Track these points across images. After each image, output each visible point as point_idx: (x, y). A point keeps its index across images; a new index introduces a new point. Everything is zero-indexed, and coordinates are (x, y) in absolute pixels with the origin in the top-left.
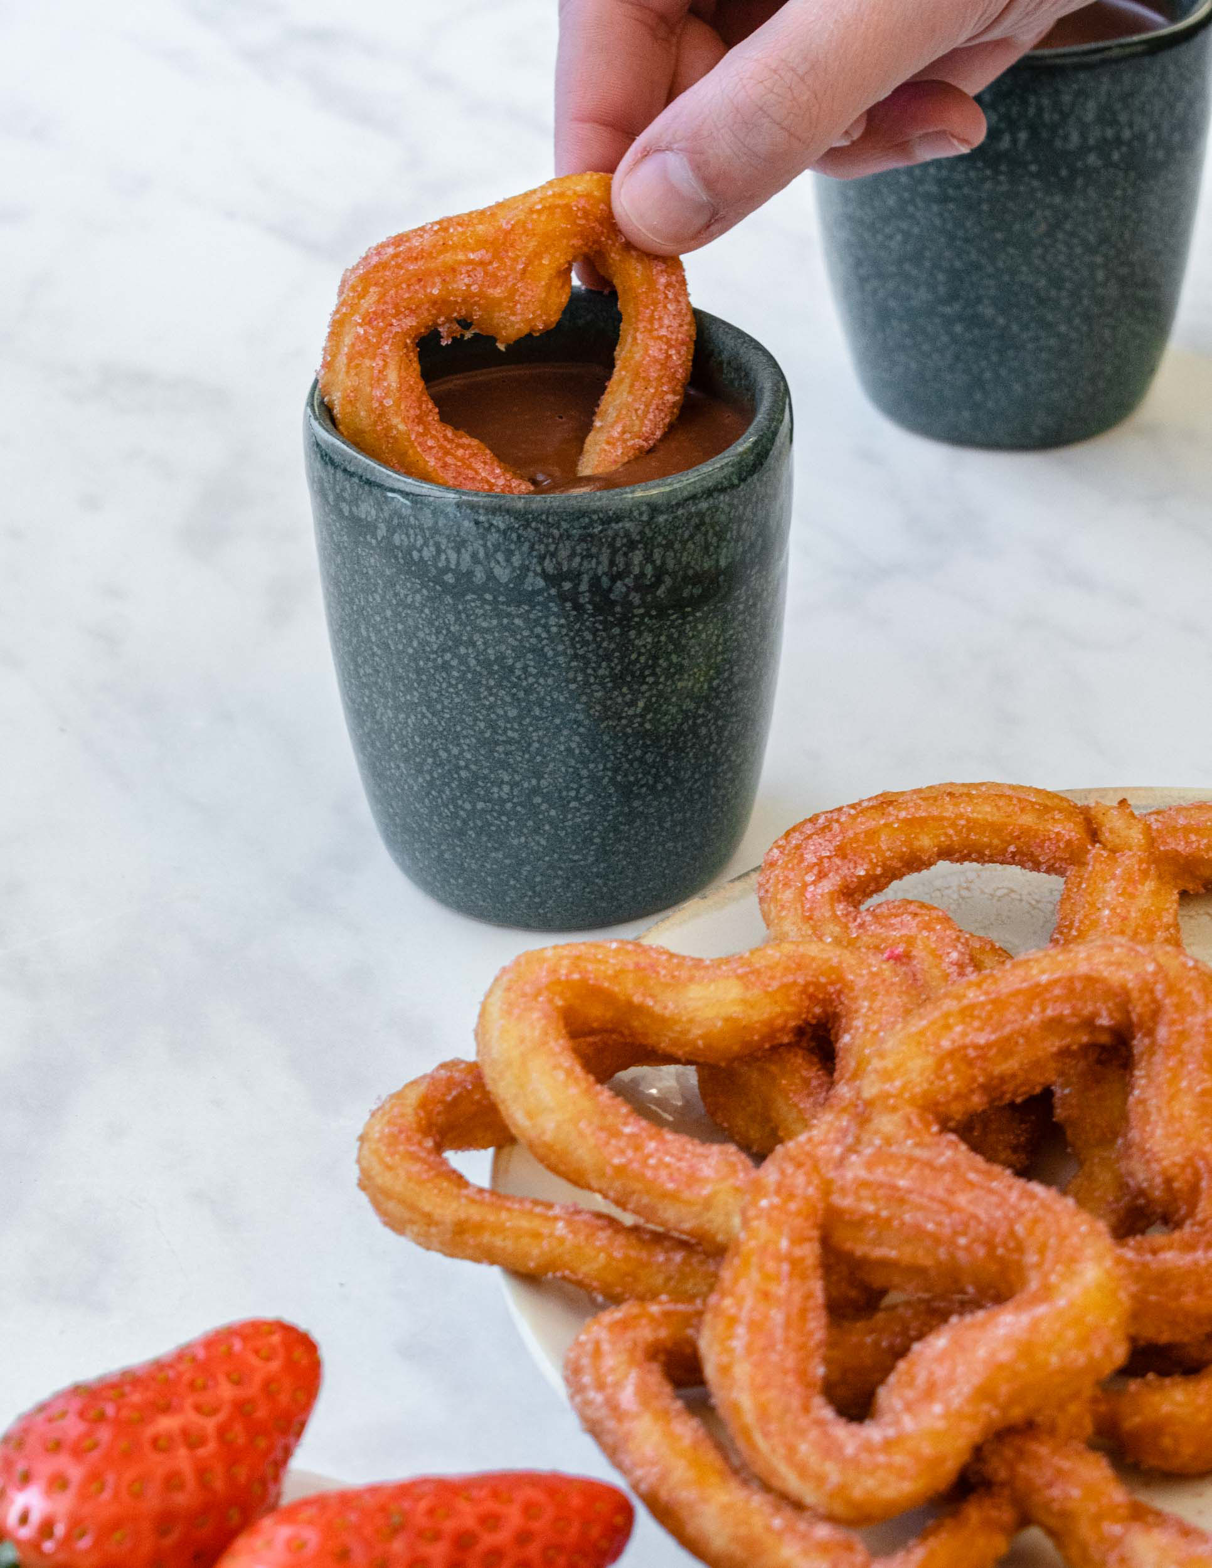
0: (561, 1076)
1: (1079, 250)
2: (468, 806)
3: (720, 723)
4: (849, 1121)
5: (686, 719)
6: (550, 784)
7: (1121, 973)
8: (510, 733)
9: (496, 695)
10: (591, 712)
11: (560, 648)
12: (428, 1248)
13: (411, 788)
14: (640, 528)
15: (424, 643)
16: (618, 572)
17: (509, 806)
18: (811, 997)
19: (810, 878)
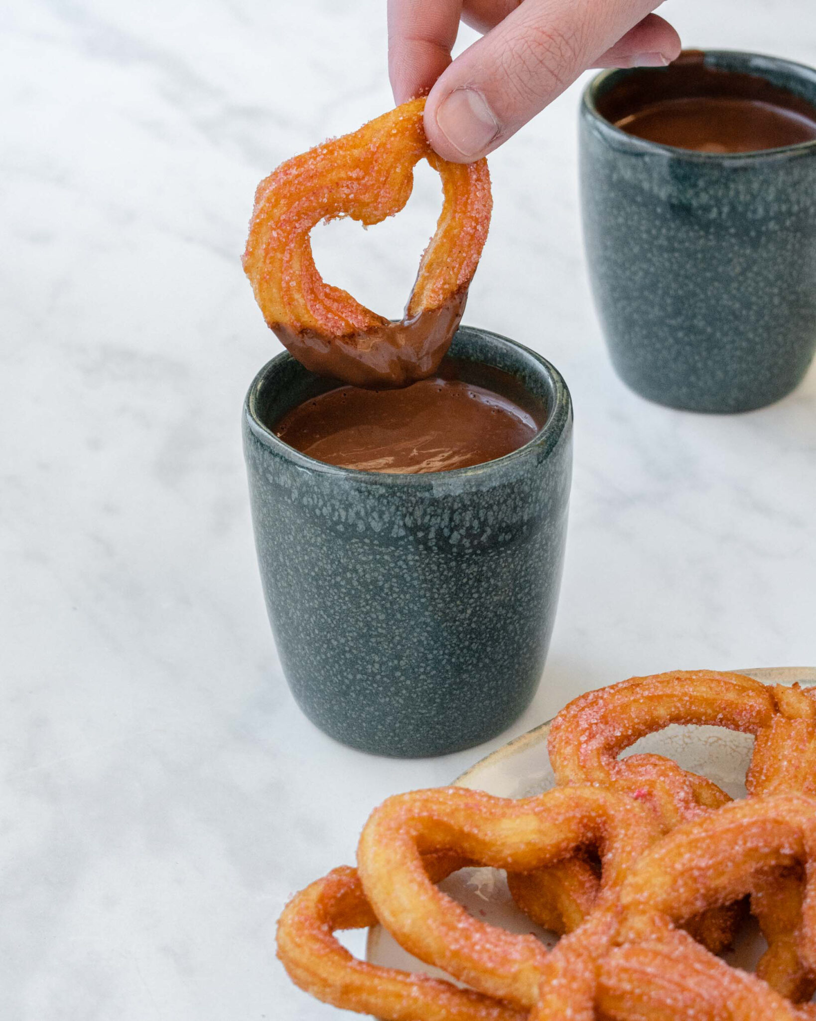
0: (415, 887)
1: (762, 284)
2: (350, 677)
3: (522, 622)
4: (612, 918)
5: (499, 621)
6: (407, 664)
7: (798, 818)
8: (380, 630)
9: (371, 606)
10: (436, 617)
11: (415, 575)
12: (324, 1002)
13: (312, 663)
14: (470, 496)
15: (323, 569)
16: (455, 526)
17: (378, 677)
18: (585, 826)
19: (583, 738)
